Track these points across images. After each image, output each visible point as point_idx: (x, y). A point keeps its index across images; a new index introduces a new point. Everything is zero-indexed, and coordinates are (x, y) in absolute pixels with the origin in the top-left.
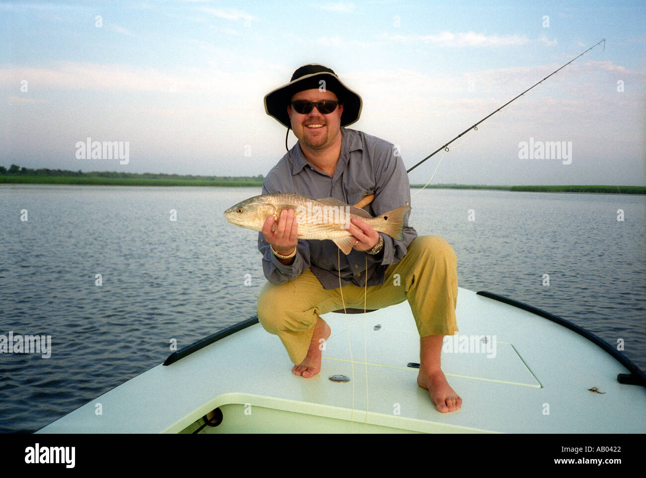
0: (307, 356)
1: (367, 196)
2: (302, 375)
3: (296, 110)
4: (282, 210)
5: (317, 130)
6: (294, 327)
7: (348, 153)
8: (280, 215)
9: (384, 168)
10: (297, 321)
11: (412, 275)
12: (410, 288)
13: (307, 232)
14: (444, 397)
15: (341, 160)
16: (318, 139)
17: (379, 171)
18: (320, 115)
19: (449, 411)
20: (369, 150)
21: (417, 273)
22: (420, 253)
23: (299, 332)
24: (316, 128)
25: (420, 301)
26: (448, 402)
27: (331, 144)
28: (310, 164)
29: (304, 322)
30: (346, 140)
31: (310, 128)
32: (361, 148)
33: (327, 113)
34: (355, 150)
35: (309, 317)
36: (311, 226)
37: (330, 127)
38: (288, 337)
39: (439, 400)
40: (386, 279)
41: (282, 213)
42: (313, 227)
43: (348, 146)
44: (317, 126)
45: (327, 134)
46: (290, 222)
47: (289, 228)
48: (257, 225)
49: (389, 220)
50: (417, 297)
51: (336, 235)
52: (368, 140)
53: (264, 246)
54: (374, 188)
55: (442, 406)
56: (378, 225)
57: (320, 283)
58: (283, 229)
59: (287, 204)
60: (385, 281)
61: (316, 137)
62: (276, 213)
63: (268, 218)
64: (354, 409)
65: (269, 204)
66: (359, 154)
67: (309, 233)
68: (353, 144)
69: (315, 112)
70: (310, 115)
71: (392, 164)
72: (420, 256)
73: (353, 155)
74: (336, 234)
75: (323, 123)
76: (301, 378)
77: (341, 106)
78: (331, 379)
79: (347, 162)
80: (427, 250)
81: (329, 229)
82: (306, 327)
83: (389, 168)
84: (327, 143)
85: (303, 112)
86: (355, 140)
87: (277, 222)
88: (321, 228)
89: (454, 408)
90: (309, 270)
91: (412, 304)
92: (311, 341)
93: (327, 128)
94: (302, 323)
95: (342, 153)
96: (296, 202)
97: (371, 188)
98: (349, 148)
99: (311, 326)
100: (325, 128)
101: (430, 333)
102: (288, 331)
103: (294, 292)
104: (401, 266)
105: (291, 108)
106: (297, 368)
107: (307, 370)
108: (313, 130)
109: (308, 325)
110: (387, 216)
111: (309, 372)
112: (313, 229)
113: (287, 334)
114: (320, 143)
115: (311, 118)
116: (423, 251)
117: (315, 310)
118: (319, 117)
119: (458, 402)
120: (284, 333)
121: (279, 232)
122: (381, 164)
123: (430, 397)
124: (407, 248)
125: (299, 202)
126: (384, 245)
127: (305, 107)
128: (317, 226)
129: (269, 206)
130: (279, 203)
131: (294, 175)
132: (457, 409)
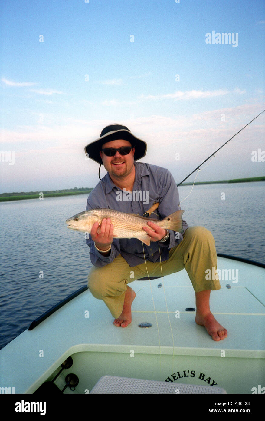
0: (123, 312)
1: (155, 203)
2: (120, 325)
3: (105, 154)
4: (103, 219)
5: (120, 166)
6: (113, 293)
7: (140, 177)
8: (102, 222)
9: (164, 185)
10: (114, 290)
11: (188, 253)
12: (187, 261)
13: (119, 234)
14: (216, 330)
15: (136, 183)
16: (122, 171)
17: (161, 187)
18: (121, 156)
19: (221, 339)
20: (154, 176)
21: (191, 251)
22: (191, 239)
23: (116, 296)
24: (119, 164)
25: (194, 268)
26: (219, 334)
27: (129, 173)
28: (116, 186)
29: (120, 290)
30: (138, 170)
31: (115, 165)
32: (148, 174)
33: (125, 154)
34: (144, 175)
35: (122, 286)
36: (122, 230)
37: (128, 163)
38: (109, 300)
39: (213, 333)
40: (170, 257)
41: (103, 220)
42: (123, 230)
43: (140, 174)
44: (120, 163)
45: (127, 168)
46: (108, 226)
47: (108, 231)
48: (87, 229)
49: (171, 220)
50: (192, 267)
51: (138, 235)
52: (152, 168)
53: (90, 242)
54: (159, 198)
55: (216, 337)
56: (164, 225)
57: (127, 263)
58: (104, 231)
59: (106, 215)
60: (170, 258)
61: (120, 170)
62: (99, 220)
63: (94, 224)
64: (161, 346)
65: (94, 215)
66: (147, 178)
67: (120, 234)
68: (143, 172)
69: (118, 155)
70: (115, 157)
71: (168, 182)
72: (192, 240)
73: (143, 179)
74: (138, 233)
75: (123, 161)
76: (120, 328)
77: (133, 149)
78: (140, 326)
79: (140, 183)
80: (196, 236)
81: (134, 231)
82: (120, 293)
83: (167, 185)
84: (127, 173)
85: (110, 155)
86: (144, 169)
87: (100, 226)
88: (128, 231)
89: (224, 337)
90: (120, 255)
91: (189, 271)
92: (124, 302)
93: (126, 164)
94: (118, 290)
95: (136, 178)
96: (112, 214)
97: (157, 198)
98: (141, 174)
99: (123, 292)
100: (124, 164)
101: (202, 289)
102: (109, 296)
103: (111, 270)
104: (179, 248)
105: (102, 153)
106: (117, 321)
107: (123, 322)
108: (118, 166)
109: (121, 292)
110: (169, 218)
111: (125, 323)
112: (124, 231)
113: (109, 299)
114: (122, 174)
115: (116, 158)
116: (193, 237)
117: (125, 281)
118: (120, 158)
119: (225, 332)
120: (107, 298)
121: (102, 233)
122: (162, 183)
123: (207, 331)
124: (183, 236)
125: (114, 213)
126: (169, 236)
127: (111, 152)
128: (125, 229)
129: (94, 216)
130: (101, 214)
131: (107, 194)
132: (225, 337)
